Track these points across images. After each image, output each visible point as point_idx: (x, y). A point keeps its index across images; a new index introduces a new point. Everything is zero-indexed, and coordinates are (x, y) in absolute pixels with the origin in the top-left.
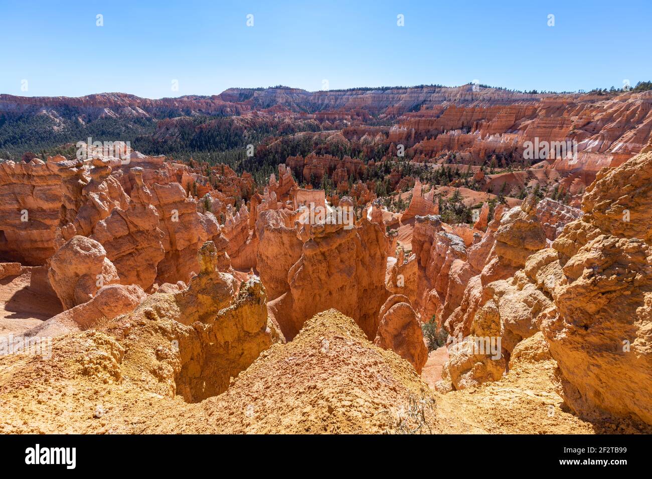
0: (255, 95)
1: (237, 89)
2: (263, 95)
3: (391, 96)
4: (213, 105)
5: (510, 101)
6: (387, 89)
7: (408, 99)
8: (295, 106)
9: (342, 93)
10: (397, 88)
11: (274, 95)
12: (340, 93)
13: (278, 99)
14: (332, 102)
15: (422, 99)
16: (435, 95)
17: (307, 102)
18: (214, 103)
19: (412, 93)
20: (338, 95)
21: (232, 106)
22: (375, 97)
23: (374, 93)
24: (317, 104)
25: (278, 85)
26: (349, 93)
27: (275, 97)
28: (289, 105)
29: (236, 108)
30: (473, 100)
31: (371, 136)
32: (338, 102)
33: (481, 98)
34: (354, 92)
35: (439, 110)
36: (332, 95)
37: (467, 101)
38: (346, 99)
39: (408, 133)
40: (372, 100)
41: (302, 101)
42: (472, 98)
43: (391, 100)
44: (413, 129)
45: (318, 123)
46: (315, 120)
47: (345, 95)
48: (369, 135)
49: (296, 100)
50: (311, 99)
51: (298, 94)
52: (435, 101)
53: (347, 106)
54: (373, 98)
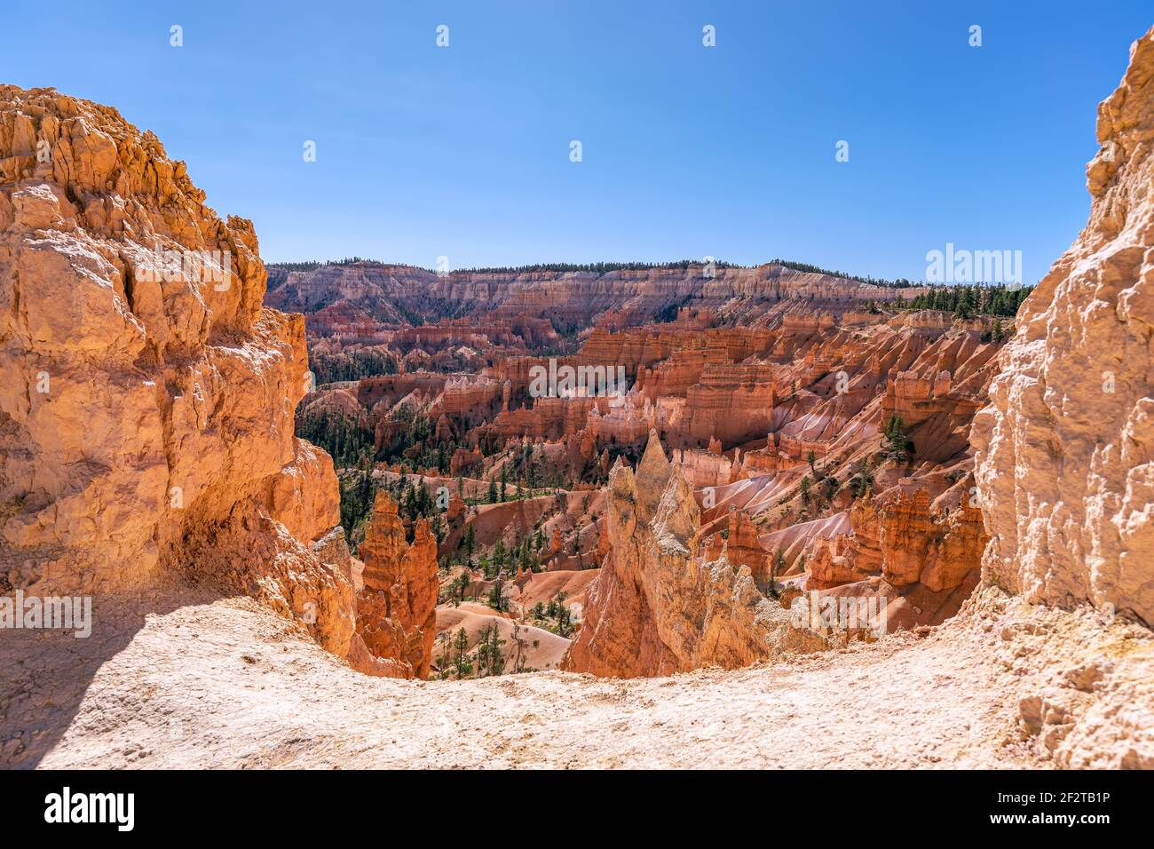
2: (308, 280)
3: (617, 284)
6: (610, 267)
7: (652, 292)
8: (389, 305)
9: (508, 277)
10: (632, 267)
12: (502, 276)
13: (343, 291)
14: (483, 297)
15: (683, 292)
17: (423, 298)
19: (661, 278)
20: (499, 281)
22: (578, 287)
23: (577, 278)
24: (447, 301)
25: (351, 257)
26: (523, 276)
27: (339, 284)
28: (373, 304)
30: (779, 298)
31: (427, 396)
32: (496, 298)
33: (794, 296)
34: (535, 275)
35: (703, 321)
36: (483, 281)
37: (768, 300)
38: (514, 290)
39: (496, 391)
40: (573, 295)
41: (410, 294)
42: (778, 294)
43: (617, 293)
44: (506, 383)
45: (396, 354)
46: (390, 348)
47: (513, 280)
48: (423, 394)
49: (393, 291)
50: (435, 288)
51: (400, 279)
52: (712, 298)
53: (504, 309)
54: (574, 290)
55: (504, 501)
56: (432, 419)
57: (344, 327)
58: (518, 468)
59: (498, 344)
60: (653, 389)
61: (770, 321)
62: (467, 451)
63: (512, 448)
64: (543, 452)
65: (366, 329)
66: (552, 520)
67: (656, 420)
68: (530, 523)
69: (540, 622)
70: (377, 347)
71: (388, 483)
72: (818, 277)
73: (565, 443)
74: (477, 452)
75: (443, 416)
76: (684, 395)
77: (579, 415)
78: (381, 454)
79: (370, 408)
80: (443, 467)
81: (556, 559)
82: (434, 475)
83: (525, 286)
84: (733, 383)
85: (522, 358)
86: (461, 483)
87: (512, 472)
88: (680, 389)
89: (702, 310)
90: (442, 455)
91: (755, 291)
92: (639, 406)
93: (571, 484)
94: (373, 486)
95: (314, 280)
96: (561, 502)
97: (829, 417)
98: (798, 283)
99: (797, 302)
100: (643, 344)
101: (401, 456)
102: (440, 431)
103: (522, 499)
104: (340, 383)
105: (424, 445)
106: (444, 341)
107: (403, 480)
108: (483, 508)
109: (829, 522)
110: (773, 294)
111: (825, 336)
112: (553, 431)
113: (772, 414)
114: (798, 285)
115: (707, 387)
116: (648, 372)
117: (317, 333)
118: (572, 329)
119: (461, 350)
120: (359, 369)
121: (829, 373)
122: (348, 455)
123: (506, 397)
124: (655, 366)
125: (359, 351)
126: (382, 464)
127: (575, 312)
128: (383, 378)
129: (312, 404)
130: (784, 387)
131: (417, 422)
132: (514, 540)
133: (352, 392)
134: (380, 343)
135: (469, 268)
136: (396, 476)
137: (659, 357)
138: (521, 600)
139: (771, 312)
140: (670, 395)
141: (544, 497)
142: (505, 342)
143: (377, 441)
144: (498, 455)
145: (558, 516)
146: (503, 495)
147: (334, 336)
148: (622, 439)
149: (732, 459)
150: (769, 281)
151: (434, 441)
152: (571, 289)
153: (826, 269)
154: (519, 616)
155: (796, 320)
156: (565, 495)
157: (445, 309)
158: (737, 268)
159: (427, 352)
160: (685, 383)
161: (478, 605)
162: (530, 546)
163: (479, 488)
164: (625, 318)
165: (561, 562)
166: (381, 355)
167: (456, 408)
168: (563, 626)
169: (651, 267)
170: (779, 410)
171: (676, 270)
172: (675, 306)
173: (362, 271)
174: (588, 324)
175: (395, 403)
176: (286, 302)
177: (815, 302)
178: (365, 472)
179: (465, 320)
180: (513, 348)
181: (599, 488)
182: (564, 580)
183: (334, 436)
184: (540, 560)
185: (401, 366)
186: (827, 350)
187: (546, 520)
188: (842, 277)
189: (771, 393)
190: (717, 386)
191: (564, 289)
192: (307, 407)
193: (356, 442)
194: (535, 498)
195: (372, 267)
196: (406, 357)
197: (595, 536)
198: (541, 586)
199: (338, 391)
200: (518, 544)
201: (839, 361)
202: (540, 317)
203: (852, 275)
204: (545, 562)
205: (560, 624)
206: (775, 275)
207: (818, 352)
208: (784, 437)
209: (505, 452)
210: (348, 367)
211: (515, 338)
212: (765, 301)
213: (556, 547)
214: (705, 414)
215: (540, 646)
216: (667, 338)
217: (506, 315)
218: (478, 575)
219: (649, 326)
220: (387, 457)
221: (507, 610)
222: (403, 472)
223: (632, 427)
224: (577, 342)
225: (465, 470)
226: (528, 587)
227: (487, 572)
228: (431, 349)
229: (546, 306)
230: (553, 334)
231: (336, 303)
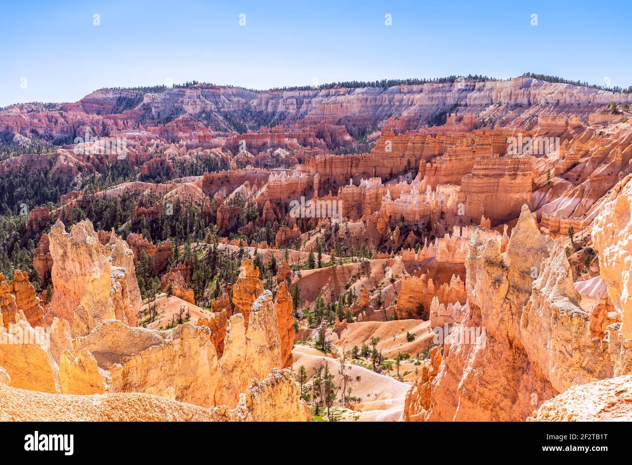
0: (146, 100)
1: (114, 90)
2: (159, 100)
3: (397, 97)
4: (61, 120)
5: (593, 106)
6: (392, 83)
7: (426, 102)
8: (220, 118)
9: (311, 93)
10: (410, 83)
11: (181, 99)
12: (306, 93)
13: (186, 107)
14: (292, 110)
15: (450, 101)
16: (475, 94)
17: (246, 112)
18: (64, 117)
19: (433, 91)
20: (304, 97)
21: (97, 122)
22: (366, 100)
23: (366, 92)
24: (265, 112)
25: (191, 81)
26: (323, 92)
27: (182, 102)
29: (104, 126)
31: (255, 187)
32: (302, 110)
33: (543, 102)
34: (333, 91)
35: (468, 124)
36: (292, 97)
37: (521, 106)
38: (316, 103)
39: (308, 182)
40: (362, 106)
41: (237, 109)
42: (529, 101)
43: (397, 104)
44: (316, 176)
45: (228, 155)
46: (224, 150)
47: (315, 96)
48: (252, 185)
49: (223, 107)
50: (255, 104)
51: (228, 97)
52: (474, 105)
53: (309, 118)
54: (363, 102)
55: (320, 267)
56: (259, 205)
57: (188, 135)
58: (328, 242)
59: (305, 146)
60: (433, 179)
61: (522, 123)
62: (288, 229)
63: (323, 226)
64: (347, 229)
65: (205, 136)
66: (358, 283)
67: (437, 203)
68: (341, 284)
69: (356, 361)
70: (213, 149)
71: (230, 253)
72: (562, 87)
73: (365, 222)
74: (296, 229)
75: (268, 202)
76: (458, 183)
77: (373, 200)
78: (222, 232)
79: (211, 197)
80: (270, 241)
81: (364, 312)
82: (264, 247)
83: (325, 100)
84: (499, 172)
85: (328, 156)
86: (287, 254)
87: (324, 245)
88: (454, 178)
89: (467, 116)
90: (268, 232)
91: (510, 99)
92: (423, 192)
93: (371, 254)
94: (219, 256)
95: (164, 99)
96: (366, 268)
97: (578, 200)
98: (546, 91)
99: (545, 107)
100: (423, 143)
101: (237, 233)
102: (266, 214)
103: (335, 265)
104: (188, 178)
105: (254, 224)
106: (264, 144)
107: (242, 251)
108: (305, 273)
109: (588, 284)
110: (525, 101)
111: (574, 134)
112: (354, 213)
113: (531, 198)
114: (545, 93)
115: (478, 176)
116: (428, 165)
117: (168, 140)
118: (363, 133)
119: (279, 151)
120: (200, 167)
121: (578, 163)
122: (197, 233)
123: (316, 186)
124: (433, 161)
125: (200, 153)
126: (225, 239)
127: (365, 119)
128: (222, 173)
129: (169, 194)
130: (540, 175)
131: (248, 207)
132: (330, 298)
133: (198, 184)
134: (216, 147)
135: (281, 87)
136: (235, 248)
137: (437, 153)
138: (340, 343)
139: (523, 116)
140: (447, 183)
141: (352, 264)
142: (311, 144)
143: (219, 222)
144: (313, 232)
145: (364, 279)
146: (319, 263)
147: (181, 142)
148: (410, 218)
149: (502, 233)
150: (522, 91)
151: (261, 221)
152: (361, 102)
153: (569, 79)
154: (339, 356)
155: (549, 121)
156: (369, 263)
157: (263, 119)
158: (495, 80)
159: (252, 153)
160: (458, 174)
161: (307, 347)
162: (344, 302)
163: (301, 257)
164: (404, 124)
165: (368, 314)
166: (217, 156)
167: (278, 195)
168: (376, 364)
169: (425, 82)
170: (537, 194)
171: (445, 84)
172: (444, 113)
173: (199, 92)
174: (375, 128)
175: (231, 192)
176: (143, 117)
177: (560, 107)
178: (212, 245)
179: (279, 127)
180: (317, 149)
181: (393, 257)
182: (373, 329)
183: (186, 218)
184: (352, 312)
185: (232, 163)
186: (576, 145)
187: (354, 281)
188: (583, 85)
189: (530, 181)
190: (486, 176)
191: (355, 101)
192: (165, 197)
193: (202, 223)
194: (344, 265)
195: (207, 88)
196: (236, 157)
197: (393, 294)
198: (355, 332)
199: (187, 184)
200: (333, 301)
201: (587, 154)
202: (337, 125)
203: (590, 84)
204: (356, 314)
205: (374, 363)
206: (527, 86)
207: (568, 147)
208: (545, 215)
209: (318, 229)
210: (192, 166)
211: (318, 141)
212: (518, 107)
213: (364, 303)
214: (476, 198)
215: (362, 380)
216: (443, 138)
217: (311, 123)
218: (303, 324)
219: (424, 129)
220: (228, 233)
221: (330, 352)
222: (241, 245)
223: (417, 209)
224: (367, 143)
225: (287, 243)
226: (345, 334)
227: (310, 322)
228: (255, 151)
229: (341, 115)
230: (348, 137)
231: (181, 117)
